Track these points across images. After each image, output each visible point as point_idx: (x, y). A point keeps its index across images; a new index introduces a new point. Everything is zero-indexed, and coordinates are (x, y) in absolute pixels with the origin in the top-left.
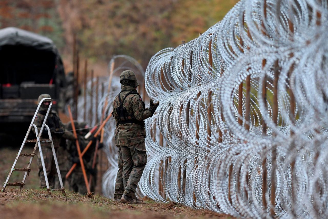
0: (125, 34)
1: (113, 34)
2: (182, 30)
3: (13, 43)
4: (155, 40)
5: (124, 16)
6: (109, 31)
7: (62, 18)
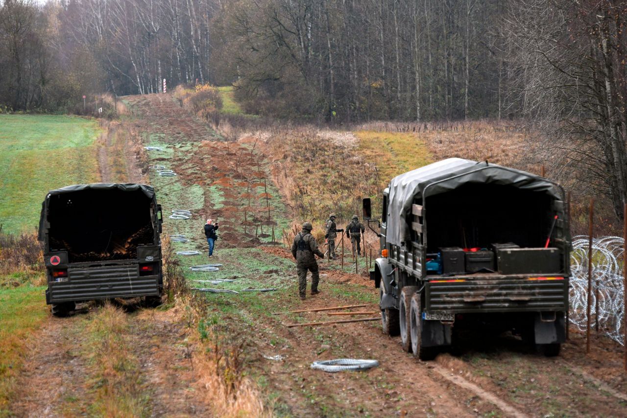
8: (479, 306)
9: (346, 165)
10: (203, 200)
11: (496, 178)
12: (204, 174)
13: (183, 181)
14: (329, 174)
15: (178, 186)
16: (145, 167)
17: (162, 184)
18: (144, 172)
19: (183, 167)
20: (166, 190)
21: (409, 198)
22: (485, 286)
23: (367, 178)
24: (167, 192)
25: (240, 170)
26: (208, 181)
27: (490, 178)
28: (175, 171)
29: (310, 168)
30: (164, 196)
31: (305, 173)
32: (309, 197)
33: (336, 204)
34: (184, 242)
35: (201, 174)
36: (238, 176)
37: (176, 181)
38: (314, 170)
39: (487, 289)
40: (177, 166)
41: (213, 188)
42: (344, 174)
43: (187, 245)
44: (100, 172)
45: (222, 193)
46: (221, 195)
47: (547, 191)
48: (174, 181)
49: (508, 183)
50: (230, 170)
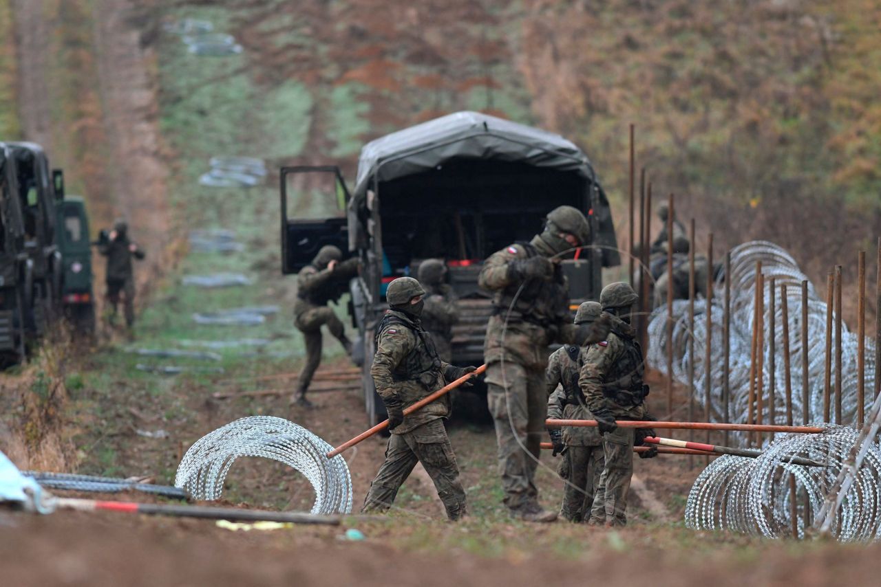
0: (703, 127)
1: (669, 127)
2: (856, 115)
3: (476, 153)
4: (783, 141)
5: (697, 80)
6: (658, 119)
7: (530, 89)
8: (461, 350)
9: (747, 22)
10: (304, 128)
11: (499, 150)
12: (324, 49)
13: (258, 71)
14: (689, 51)
15: (239, 87)
16: (150, 26)
17: (194, 81)
18: (145, 42)
19: (264, 26)
20: (203, 98)
21: (364, 181)
22: (470, 319)
23: (796, 63)
24: (207, 103)
25: (433, 37)
26: (331, 72)
27: (489, 150)
28: (239, 39)
29: (637, 33)
30: (195, 118)
31: (618, 47)
32: (611, 123)
33: (681, 143)
34: (227, 253)
35: (314, 49)
36: (423, 55)
37: (238, 72)
38: (648, 39)
39: (473, 323)
40: (247, 23)
41: (340, 93)
42: (733, 50)
43: (232, 261)
44: (17, 40)
45: (364, 107)
46: (360, 116)
47: (578, 170)
48: (229, 70)
49: (517, 157)
50: (402, 36)
